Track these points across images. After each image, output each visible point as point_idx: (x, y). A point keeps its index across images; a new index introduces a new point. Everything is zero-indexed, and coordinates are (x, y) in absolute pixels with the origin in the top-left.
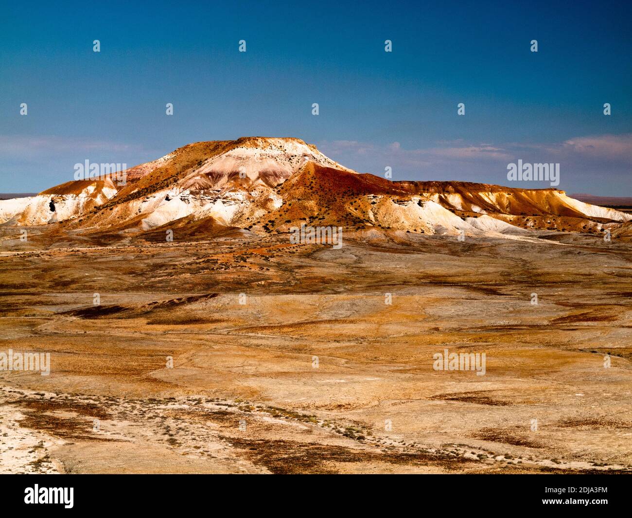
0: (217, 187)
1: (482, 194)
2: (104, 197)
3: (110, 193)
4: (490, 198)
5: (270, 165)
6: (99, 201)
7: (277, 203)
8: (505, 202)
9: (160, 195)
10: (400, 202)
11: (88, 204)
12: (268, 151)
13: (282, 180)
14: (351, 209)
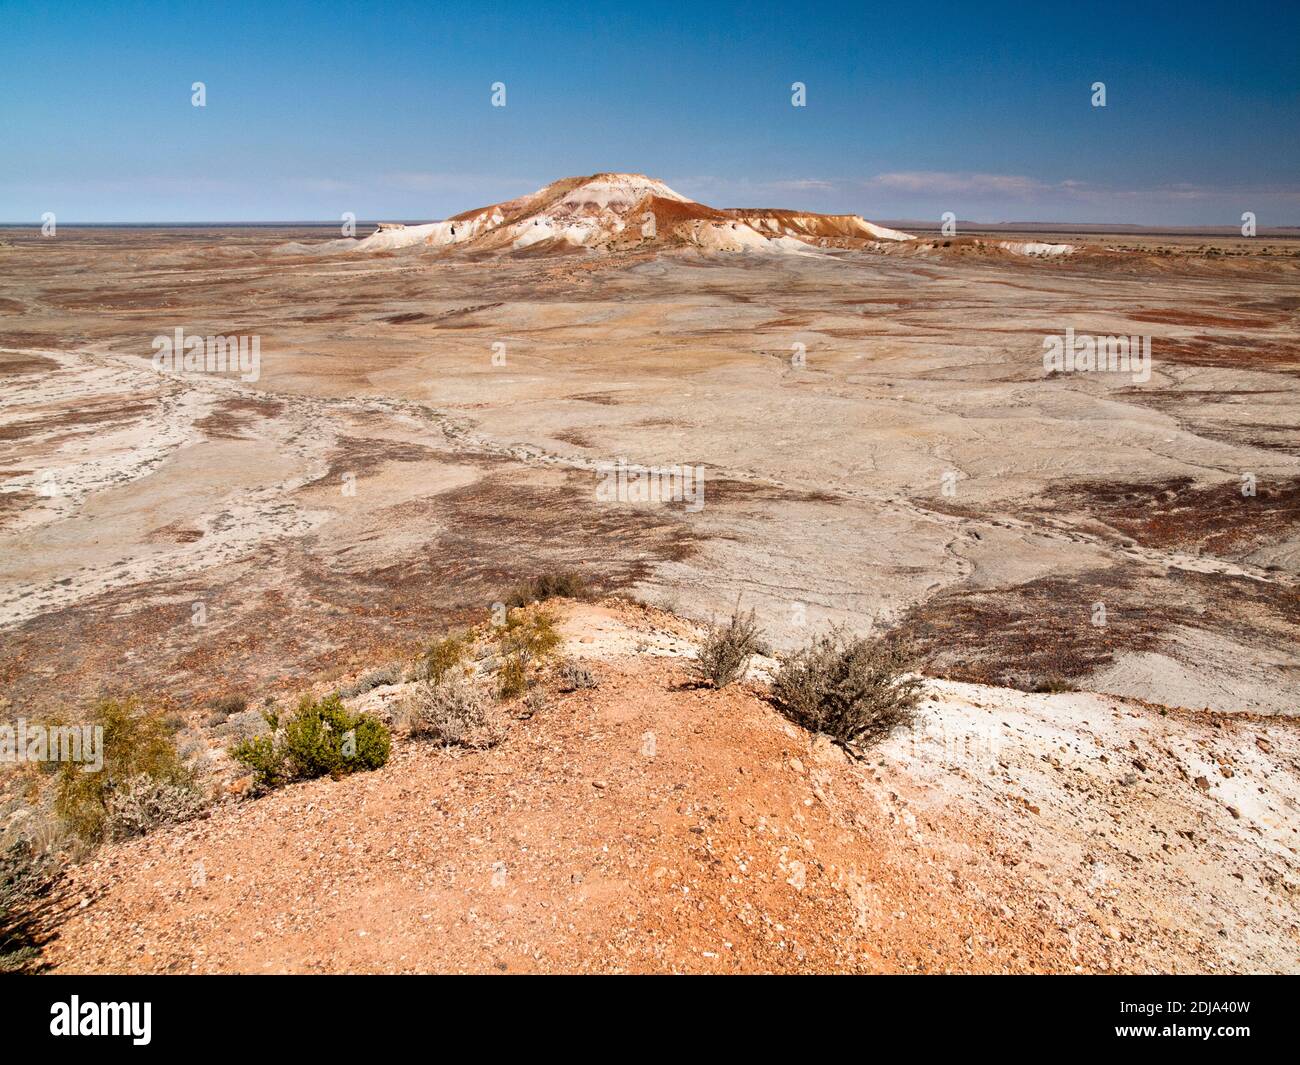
0: (574, 214)
1: (795, 219)
2: (493, 222)
3: (498, 219)
4: (801, 222)
5: (618, 196)
6: (489, 226)
7: (620, 227)
8: (813, 226)
9: (531, 220)
10: (717, 226)
11: (481, 228)
12: (617, 185)
13: (626, 208)
14: (678, 231)
